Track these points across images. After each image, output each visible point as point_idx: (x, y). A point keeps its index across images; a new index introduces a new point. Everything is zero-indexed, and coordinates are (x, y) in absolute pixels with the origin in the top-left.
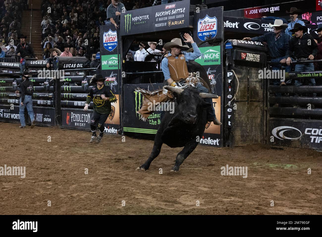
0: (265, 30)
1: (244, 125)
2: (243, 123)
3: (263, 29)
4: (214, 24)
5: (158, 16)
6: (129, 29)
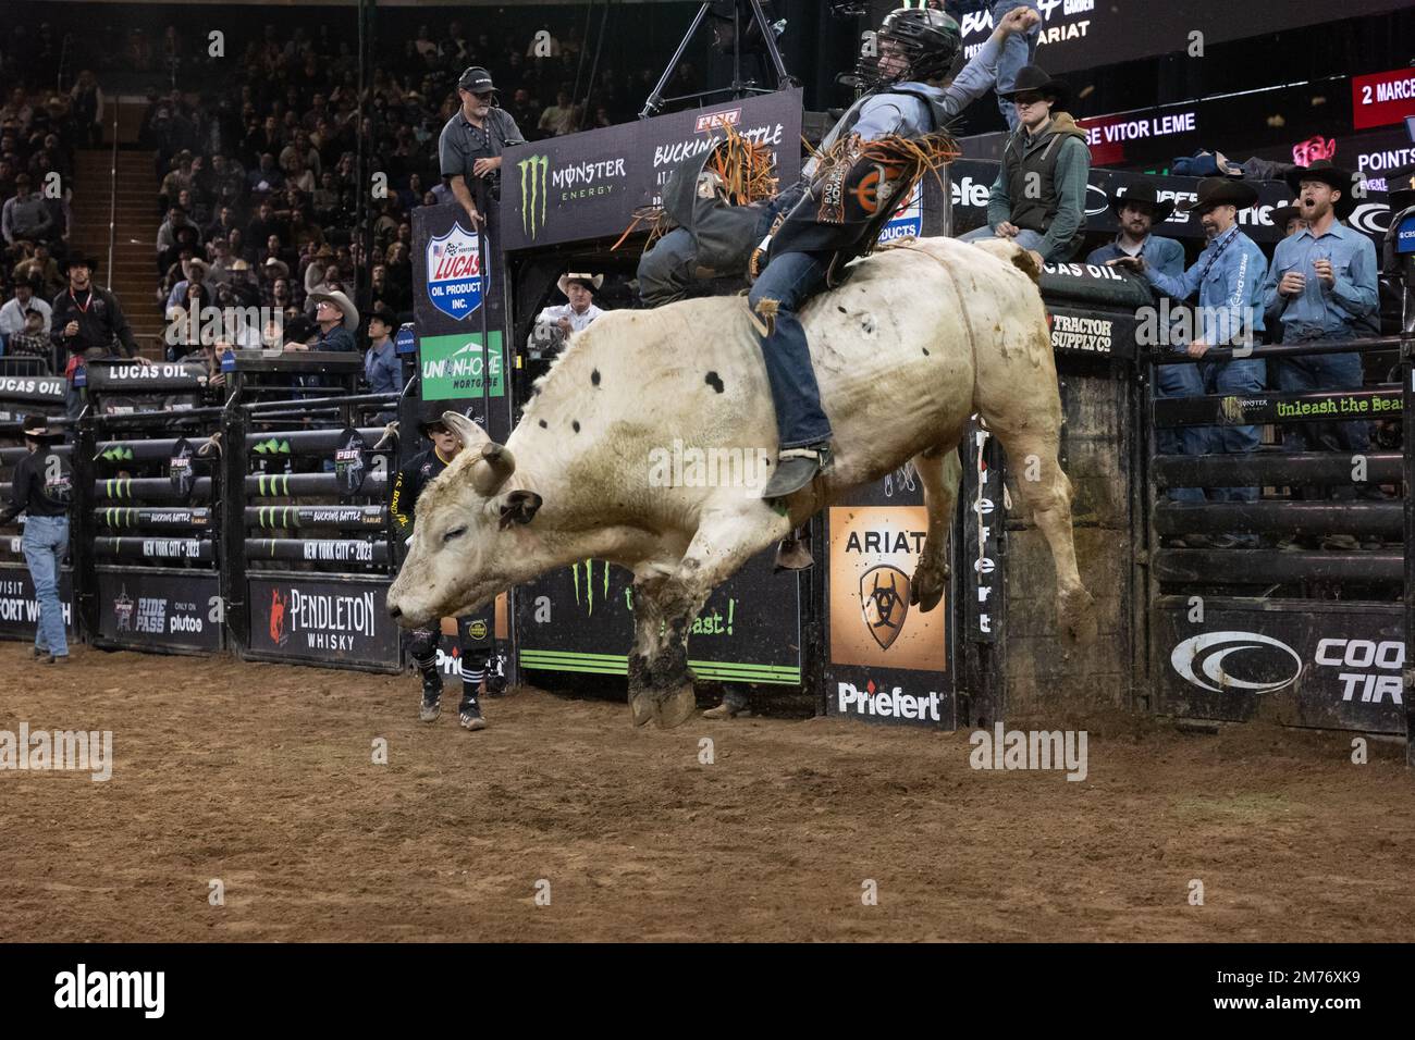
1: (1047, 629)
2: (1044, 623)
5: (666, 161)
6: (538, 220)
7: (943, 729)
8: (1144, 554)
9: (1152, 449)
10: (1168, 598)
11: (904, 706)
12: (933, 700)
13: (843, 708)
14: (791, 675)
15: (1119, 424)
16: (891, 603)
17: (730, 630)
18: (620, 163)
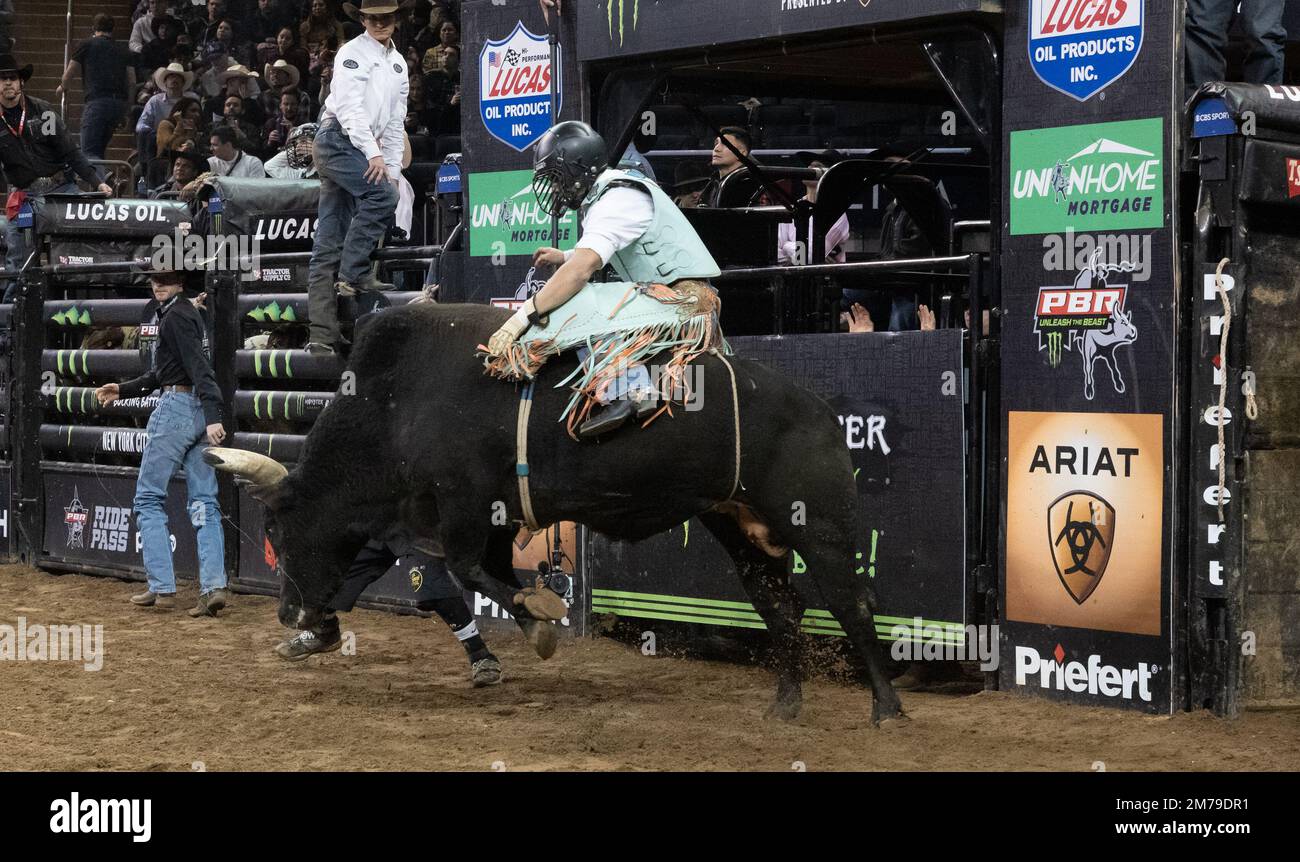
7: (1155, 713)
11: (1104, 681)
12: (1144, 673)
16: (1089, 543)
17: (872, 571)
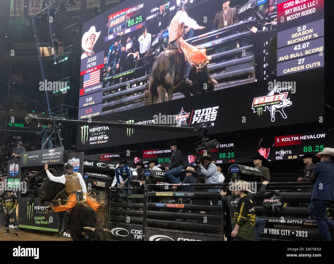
0: (110, 168)
3: (108, 167)
4: (78, 163)
5: (44, 156)
6: (26, 163)
8: (108, 216)
9: (110, 201)
10: (111, 222)
13: (64, 236)
14: (57, 230)
15: (106, 198)
17: (49, 223)
18: (38, 156)
